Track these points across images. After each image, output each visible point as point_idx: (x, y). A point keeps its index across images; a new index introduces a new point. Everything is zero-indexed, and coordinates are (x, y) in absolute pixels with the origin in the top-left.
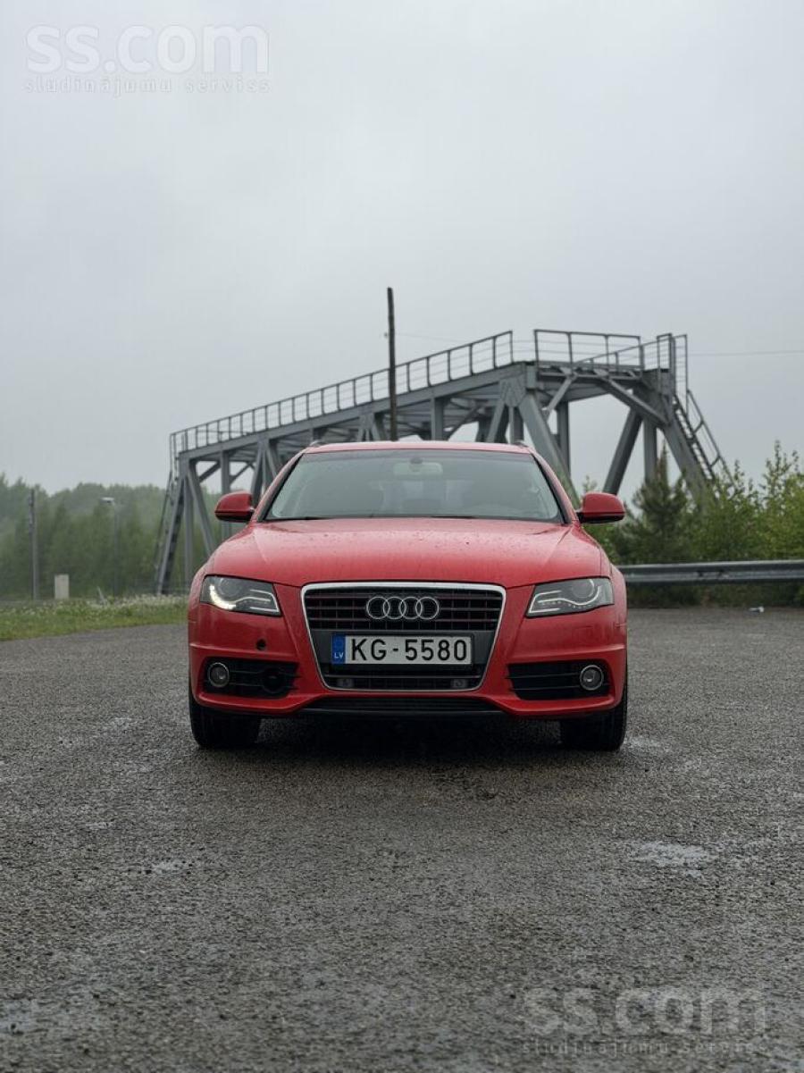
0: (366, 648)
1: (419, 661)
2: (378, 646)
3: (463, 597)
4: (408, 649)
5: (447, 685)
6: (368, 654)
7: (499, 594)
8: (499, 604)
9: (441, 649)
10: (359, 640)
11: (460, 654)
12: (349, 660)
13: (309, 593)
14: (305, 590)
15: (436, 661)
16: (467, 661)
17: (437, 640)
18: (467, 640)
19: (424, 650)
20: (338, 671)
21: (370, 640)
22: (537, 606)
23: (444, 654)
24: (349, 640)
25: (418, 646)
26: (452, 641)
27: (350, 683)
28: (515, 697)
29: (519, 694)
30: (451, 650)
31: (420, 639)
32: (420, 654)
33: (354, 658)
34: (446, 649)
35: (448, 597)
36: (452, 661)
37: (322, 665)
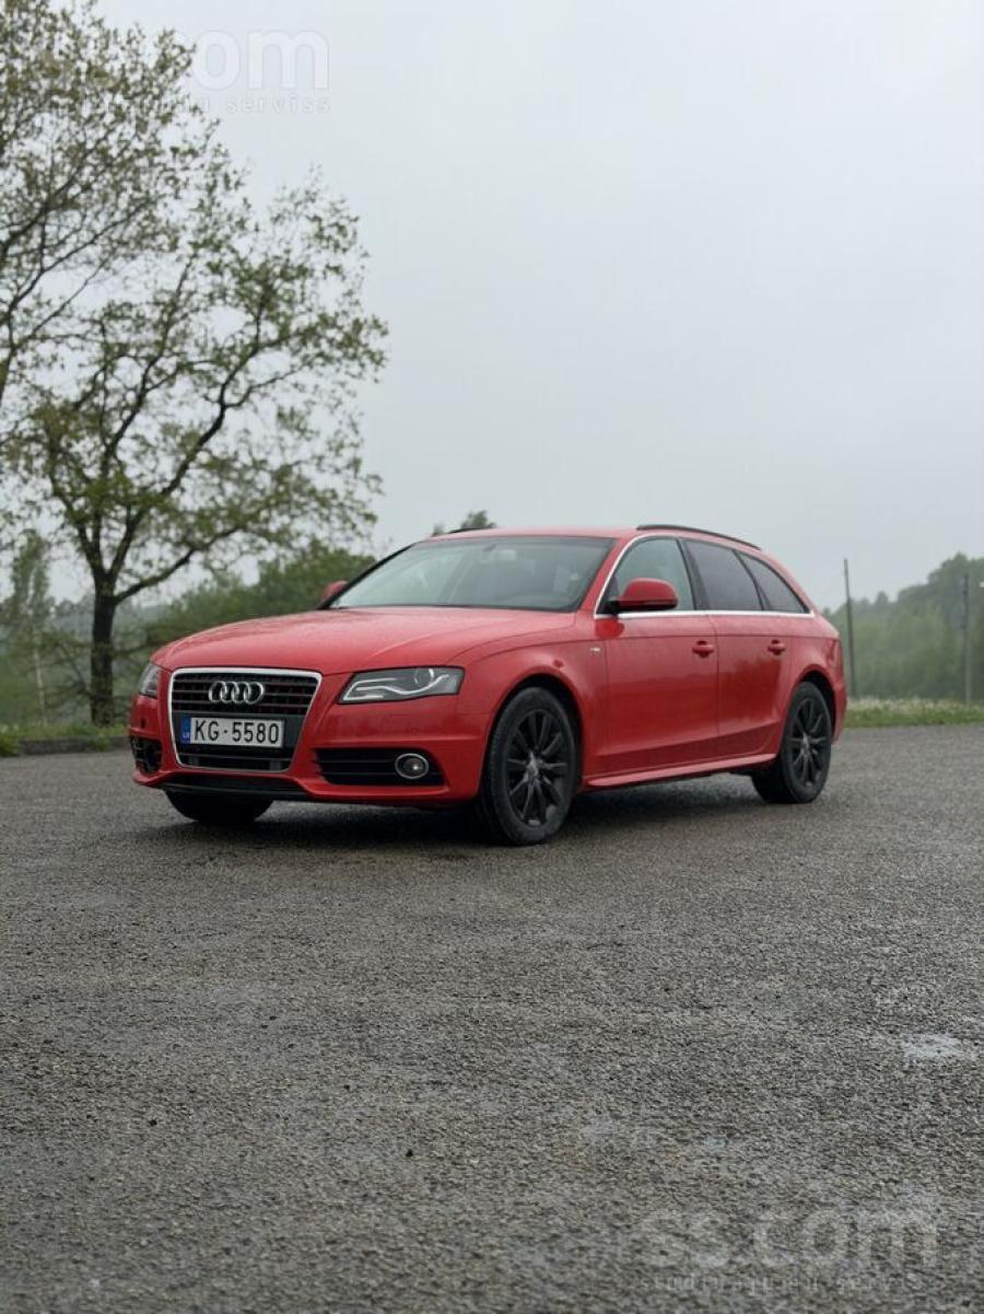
0: (205, 729)
1: (242, 743)
2: (214, 727)
3: (286, 683)
4: (235, 731)
5: (266, 766)
6: (206, 734)
7: (314, 680)
8: (312, 690)
9: (260, 732)
10: (201, 720)
11: (273, 738)
12: (193, 741)
13: (178, 677)
14: (175, 673)
15: (254, 743)
16: (278, 744)
17: (256, 722)
18: (280, 724)
19: (246, 732)
20: (187, 750)
21: (209, 721)
22: (355, 693)
23: (261, 737)
24: (193, 720)
25: (241, 728)
26: (268, 724)
27: (196, 761)
28: (322, 781)
29: (328, 778)
30: (267, 732)
31: (243, 721)
32: (244, 736)
33: (196, 738)
34: (263, 732)
35: (274, 683)
36: (267, 744)
37: (178, 744)
